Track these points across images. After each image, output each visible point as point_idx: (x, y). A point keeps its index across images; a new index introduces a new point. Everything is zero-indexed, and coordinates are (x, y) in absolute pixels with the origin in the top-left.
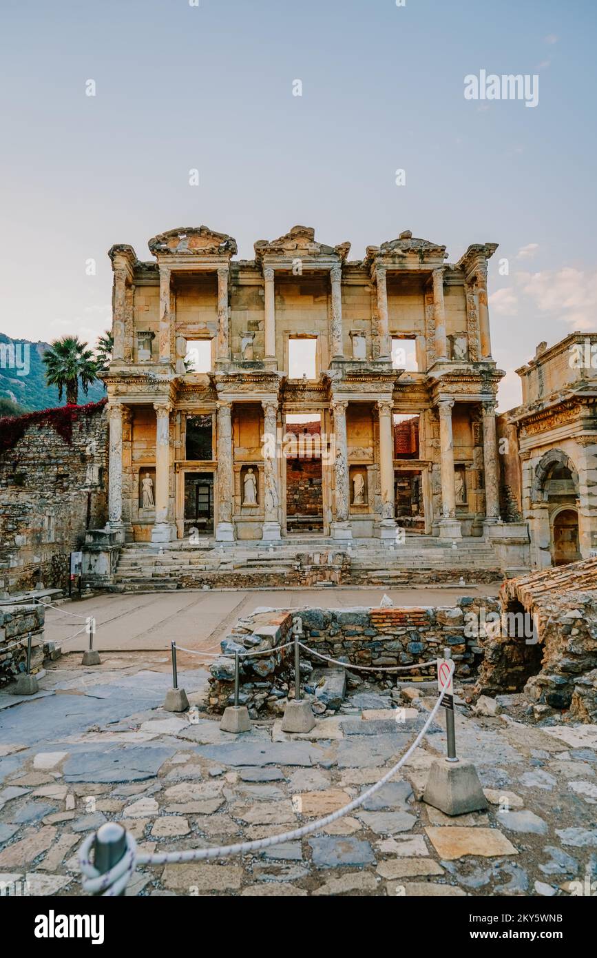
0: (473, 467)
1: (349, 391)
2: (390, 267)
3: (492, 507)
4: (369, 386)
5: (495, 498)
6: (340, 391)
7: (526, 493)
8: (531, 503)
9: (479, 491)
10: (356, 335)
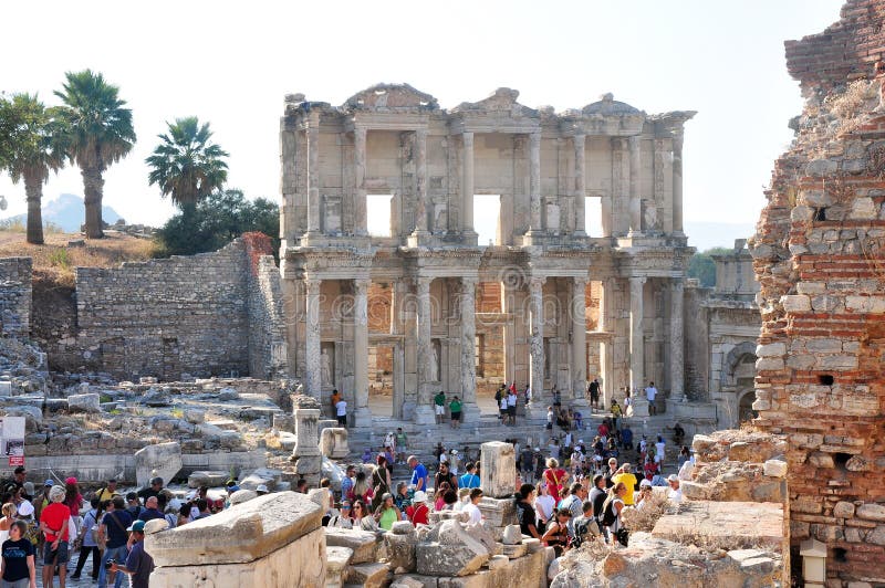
0: (652, 339)
1: (548, 267)
2: (590, 131)
3: (677, 386)
4: (567, 262)
5: (681, 376)
6: (539, 267)
7: (715, 375)
8: (721, 386)
9: (658, 364)
10: (550, 203)
